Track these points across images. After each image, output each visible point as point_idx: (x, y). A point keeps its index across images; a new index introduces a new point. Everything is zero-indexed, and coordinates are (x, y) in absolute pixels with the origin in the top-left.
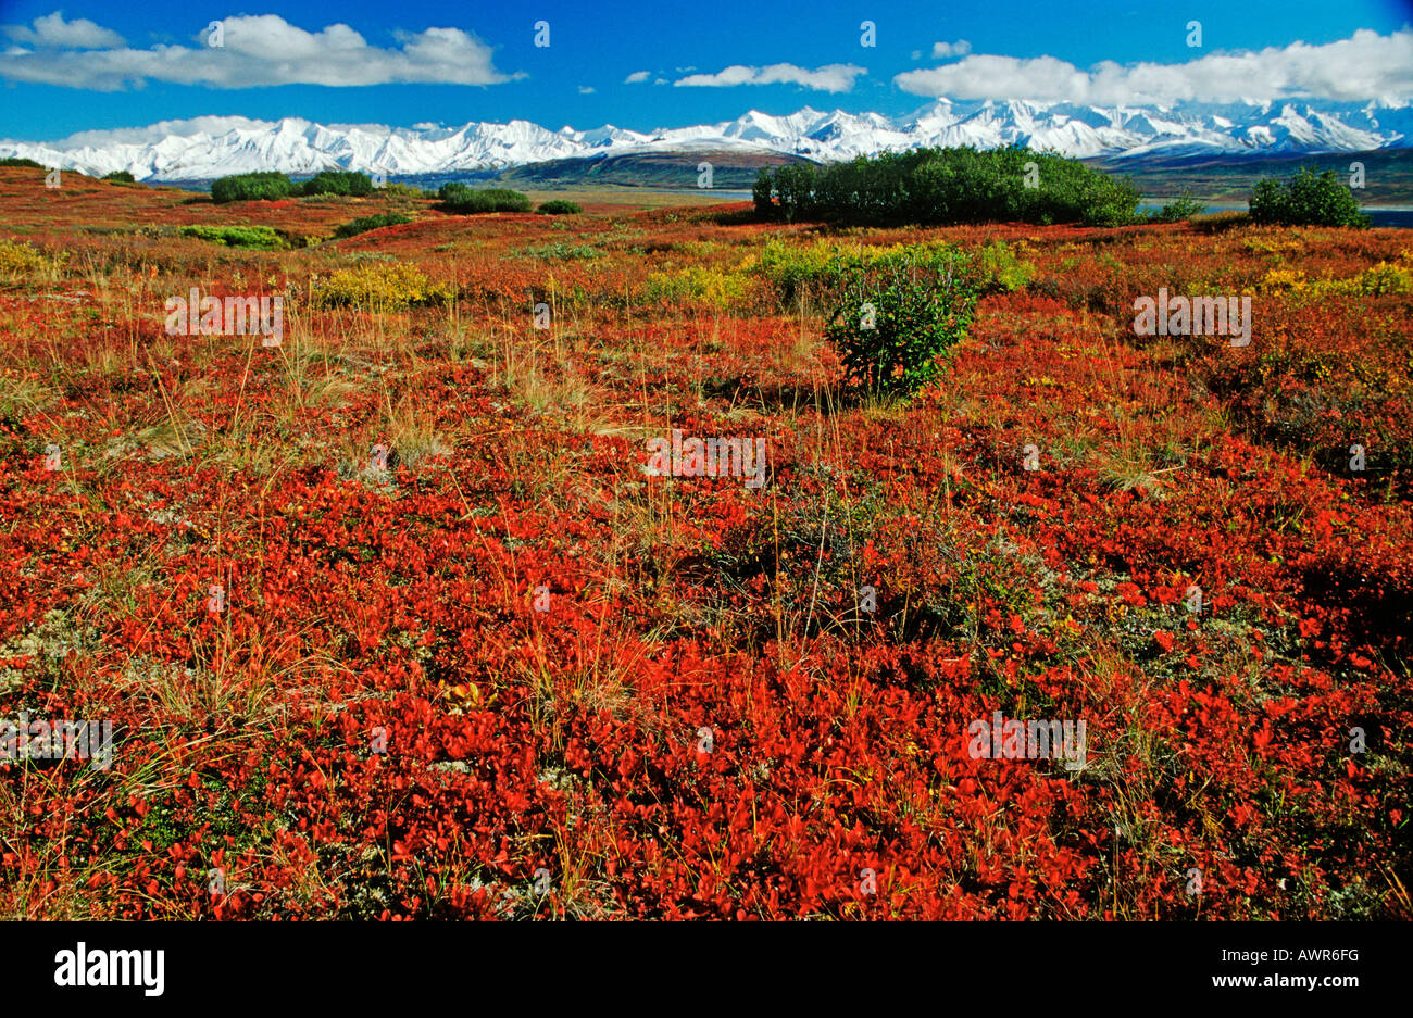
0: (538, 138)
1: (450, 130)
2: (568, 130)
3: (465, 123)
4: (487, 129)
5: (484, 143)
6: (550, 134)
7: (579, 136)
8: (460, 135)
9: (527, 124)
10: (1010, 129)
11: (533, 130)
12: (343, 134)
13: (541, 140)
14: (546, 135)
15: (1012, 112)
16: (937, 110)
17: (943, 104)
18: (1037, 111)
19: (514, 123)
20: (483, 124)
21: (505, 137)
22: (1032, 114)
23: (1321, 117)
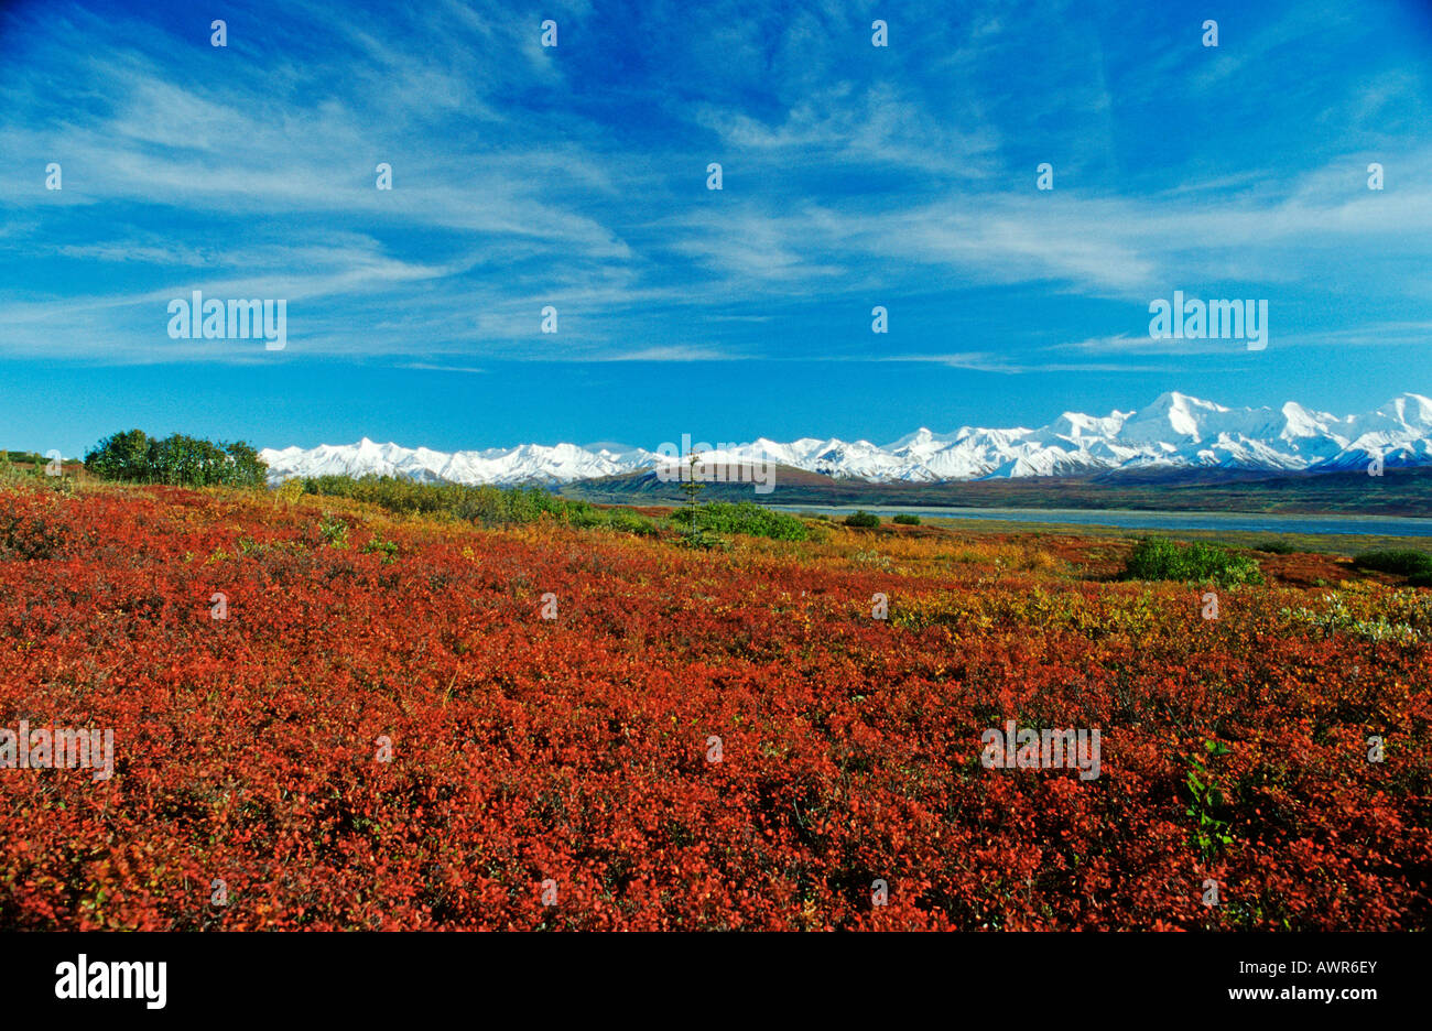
0: (581, 458)
1: (504, 450)
2: (605, 452)
3: (517, 445)
4: (536, 449)
5: (535, 462)
6: (592, 456)
7: (615, 457)
8: (515, 454)
9: (572, 447)
10: (993, 453)
11: (578, 451)
12: (412, 451)
13: (584, 460)
14: (588, 456)
15: (990, 439)
16: (919, 438)
17: (924, 433)
18: (1012, 439)
19: (561, 445)
20: (534, 446)
21: (553, 456)
22: (1008, 441)
23: (1252, 443)
